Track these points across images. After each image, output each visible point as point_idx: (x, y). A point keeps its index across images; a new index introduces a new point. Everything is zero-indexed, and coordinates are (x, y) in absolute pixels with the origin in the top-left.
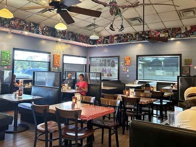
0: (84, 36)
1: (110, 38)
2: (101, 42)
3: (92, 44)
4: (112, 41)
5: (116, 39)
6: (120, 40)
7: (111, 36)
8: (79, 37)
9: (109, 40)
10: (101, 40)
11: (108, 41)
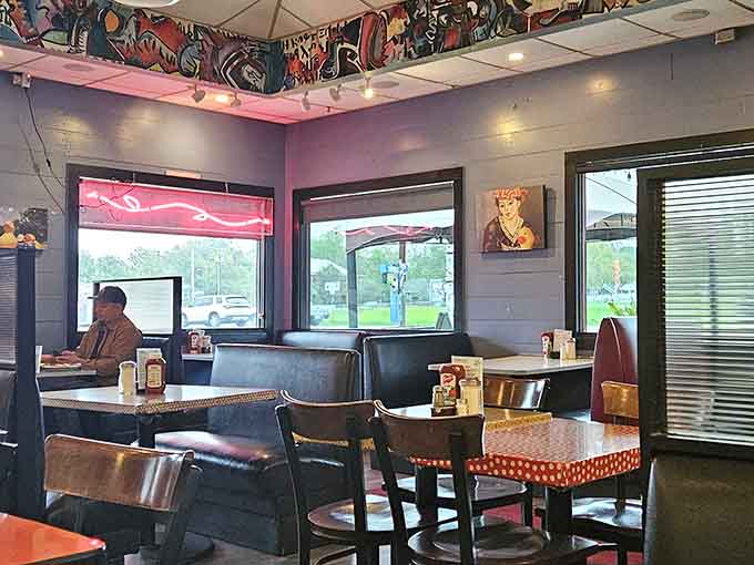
0: (178, 28)
1: (364, 31)
2: (316, 67)
3: (260, 84)
4: (377, 54)
5: (403, 36)
6: (420, 43)
7: (368, 14)
8: (132, 26)
9: (356, 49)
10: (315, 52)
11: (353, 56)
